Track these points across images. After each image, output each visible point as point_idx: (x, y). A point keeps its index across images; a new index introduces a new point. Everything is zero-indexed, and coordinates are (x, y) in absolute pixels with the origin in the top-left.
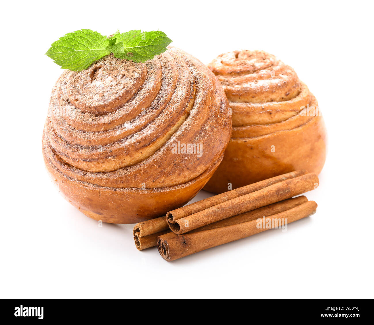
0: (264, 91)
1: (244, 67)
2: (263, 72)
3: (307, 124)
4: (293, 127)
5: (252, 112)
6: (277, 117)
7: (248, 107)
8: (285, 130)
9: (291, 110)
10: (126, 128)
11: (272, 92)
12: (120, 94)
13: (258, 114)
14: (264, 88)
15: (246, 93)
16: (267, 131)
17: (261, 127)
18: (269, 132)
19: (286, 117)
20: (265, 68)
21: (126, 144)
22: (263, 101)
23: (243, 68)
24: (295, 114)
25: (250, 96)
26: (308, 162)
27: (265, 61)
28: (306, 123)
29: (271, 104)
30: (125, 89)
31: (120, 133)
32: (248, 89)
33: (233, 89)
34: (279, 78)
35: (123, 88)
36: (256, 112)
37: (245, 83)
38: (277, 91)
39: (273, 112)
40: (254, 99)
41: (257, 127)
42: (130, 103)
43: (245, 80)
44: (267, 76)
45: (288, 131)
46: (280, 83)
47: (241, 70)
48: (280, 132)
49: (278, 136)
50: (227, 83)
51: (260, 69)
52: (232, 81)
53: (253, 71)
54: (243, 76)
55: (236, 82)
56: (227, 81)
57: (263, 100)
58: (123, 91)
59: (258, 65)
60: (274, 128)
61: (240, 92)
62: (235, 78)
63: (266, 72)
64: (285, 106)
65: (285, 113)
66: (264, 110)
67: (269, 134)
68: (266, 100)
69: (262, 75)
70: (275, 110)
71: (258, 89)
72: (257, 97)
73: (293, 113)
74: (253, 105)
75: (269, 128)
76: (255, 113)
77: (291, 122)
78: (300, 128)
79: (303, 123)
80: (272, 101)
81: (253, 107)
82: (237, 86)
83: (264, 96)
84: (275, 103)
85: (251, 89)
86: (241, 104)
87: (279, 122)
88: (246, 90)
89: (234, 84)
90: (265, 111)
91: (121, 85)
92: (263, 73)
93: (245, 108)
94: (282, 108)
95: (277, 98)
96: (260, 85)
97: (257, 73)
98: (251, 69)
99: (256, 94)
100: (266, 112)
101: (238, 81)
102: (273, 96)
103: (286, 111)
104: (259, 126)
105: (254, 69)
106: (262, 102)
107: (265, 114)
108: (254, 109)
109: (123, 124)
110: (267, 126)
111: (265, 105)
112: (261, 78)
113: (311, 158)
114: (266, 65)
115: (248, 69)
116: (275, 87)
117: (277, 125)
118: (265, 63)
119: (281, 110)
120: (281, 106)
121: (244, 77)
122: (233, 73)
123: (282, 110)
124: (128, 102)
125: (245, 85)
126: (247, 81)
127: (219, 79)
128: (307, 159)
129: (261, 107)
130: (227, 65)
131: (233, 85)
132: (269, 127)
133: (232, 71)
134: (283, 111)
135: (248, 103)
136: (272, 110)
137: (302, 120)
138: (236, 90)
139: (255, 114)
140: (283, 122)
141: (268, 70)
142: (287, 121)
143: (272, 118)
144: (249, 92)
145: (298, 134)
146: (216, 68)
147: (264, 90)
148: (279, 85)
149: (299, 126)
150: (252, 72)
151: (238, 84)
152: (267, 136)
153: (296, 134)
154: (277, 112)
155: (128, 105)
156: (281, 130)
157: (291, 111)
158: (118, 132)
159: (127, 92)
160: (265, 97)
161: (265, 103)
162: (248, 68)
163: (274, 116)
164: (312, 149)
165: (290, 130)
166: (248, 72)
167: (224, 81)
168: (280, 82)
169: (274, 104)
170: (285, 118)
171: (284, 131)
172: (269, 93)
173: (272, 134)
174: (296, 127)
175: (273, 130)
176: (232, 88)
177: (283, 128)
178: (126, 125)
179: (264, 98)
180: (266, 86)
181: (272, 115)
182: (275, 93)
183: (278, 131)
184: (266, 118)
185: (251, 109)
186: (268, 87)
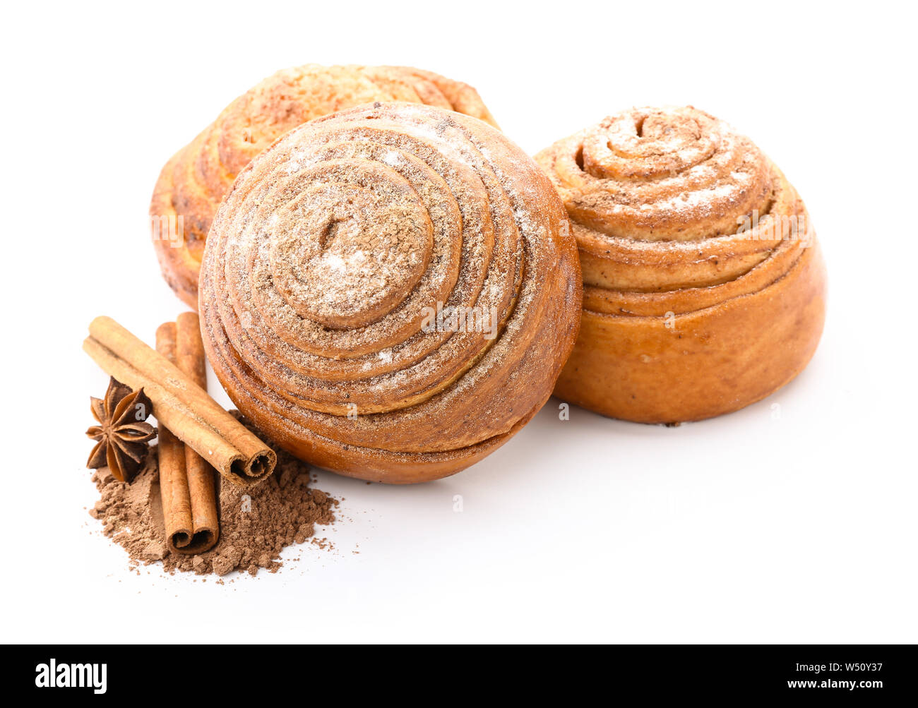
0: (701, 218)
1: (658, 162)
2: (699, 171)
3: (788, 274)
4: (760, 285)
5: (678, 262)
6: (728, 268)
7: (669, 252)
8: (745, 295)
9: (756, 249)
10: (384, 361)
11: (718, 217)
12: (377, 299)
13: (690, 265)
14: (702, 210)
15: (664, 221)
16: (709, 299)
17: (699, 293)
18: (714, 303)
19: (748, 265)
20: (700, 163)
21: (378, 388)
22: (699, 237)
23: (656, 165)
24: (764, 257)
25: (673, 228)
26: (790, 347)
27: (700, 142)
28: (786, 273)
29: (716, 242)
30: (388, 288)
31: (371, 369)
32: (669, 214)
33: (638, 213)
34: (731, 184)
35: (385, 286)
36: (686, 262)
37: (661, 201)
38: (728, 214)
39: (722, 259)
40: (681, 235)
41: (689, 292)
42: (395, 315)
43: (662, 193)
44: (706, 181)
45: (752, 295)
46: (733, 196)
47: (652, 169)
48: (737, 299)
49: (732, 309)
50: (625, 199)
51: (691, 166)
52: (634, 196)
53: (676, 171)
54: (658, 183)
55: (643, 196)
56: (624, 195)
57: (699, 234)
58: (383, 293)
59: (687, 155)
60: (723, 292)
61: (651, 220)
62: (640, 188)
63: (705, 171)
64: (745, 244)
65: (745, 258)
66: (702, 257)
67: (714, 305)
68: (706, 234)
69: (697, 181)
70: (725, 254)
71: (689, 214)
72: (687, 230)
73: (761, 256)
74: (679, 246)
75: (713, 294)
76: (684, 263)
77: (757, 276)
78: (776, 286)
79: (781, 274)
80: (718, 234)
81: (680, 252)
82: (645, 207)
83: (701, 227)
84: (724, 239)
85: (674, 213)
86: (655, 244)
87: (733, 278)
88: (664, 217)
89: (639, 201)
90: (704, 258)
91: (382, 277)
92: (697, 175)
93: (664, 254)
94: (739, 250)
95: (728, 227)
96: (692, 205)
97: (685, 176)
98: (673, 166)
99: (685, 223)
100: (706, 261)
101: (647, 195)
102: (720, 225)
103: (746, 254)
104: (694, 291)
105: (680, 166)
106: (698, 239)
107: (705, 264)
108: (683, 256)
109: (378, 353)
110: (709, 291)
111: (705, 245)
112: (694, 186)
113: (797, 338)
114: (702, 154)
115: (667, 168)
116: (724, 206)
117: (729, 287)
118: (700, 148)
119: (737, 254)
120: (735, 244)
121: (658, 186)
122: (636, 177)
123: (739, 252)
124: (391, 313)
125: (664, 206)
126: (665, 196)
127: (608, 188)
128: (790, 344)
129: (697, 250)
130: (622, 154)
131: (638, 204)
132: (714, 291)
133: (633, 172)
134: (740, 255)
135: (669, 243)
136: (719, 256)
137: (779, 269)
138: (645, 215)
139: (685, 266)
140: (742, 279)
141: (709, 166)
142: (749, 274)
143: (718, 271)
144: (671, 220)
145: (771, 299)
146: (599, 162)
147: (702, 215)
148: (732, 200)
149: (773, 283)
150: (676, 173)
151: (647, 202)
152: (710, 310)
153: (768, 299)
154: (729, 258)
155: (391, 318)
156: (737, 296)
157: (757, 252)
158: (367, 367)
159: (392, 295)
160: (704, 228)
161: (705, 241)
162: (666, 164)
163: (724, 267)
164: (798, 322)
165: (756, 292)
166: (666, 174)
167: (618, 193)
168: (734, 192)
169: (723, 243)
170: (744, 269)
171: (744, 297)
172: (712, 219)
173: (720, 306)
174: (767, 286)
175: (721, 298)
176: (635, 210)
177: (741, 290)
178: (382, 355)
179: (702, 231)
180: (705, 206)
181: (718, 265)
182: (723, 219)
183: (732, 298)
184: (707, 273)
185: (677, 256)
186: (710, 207)
